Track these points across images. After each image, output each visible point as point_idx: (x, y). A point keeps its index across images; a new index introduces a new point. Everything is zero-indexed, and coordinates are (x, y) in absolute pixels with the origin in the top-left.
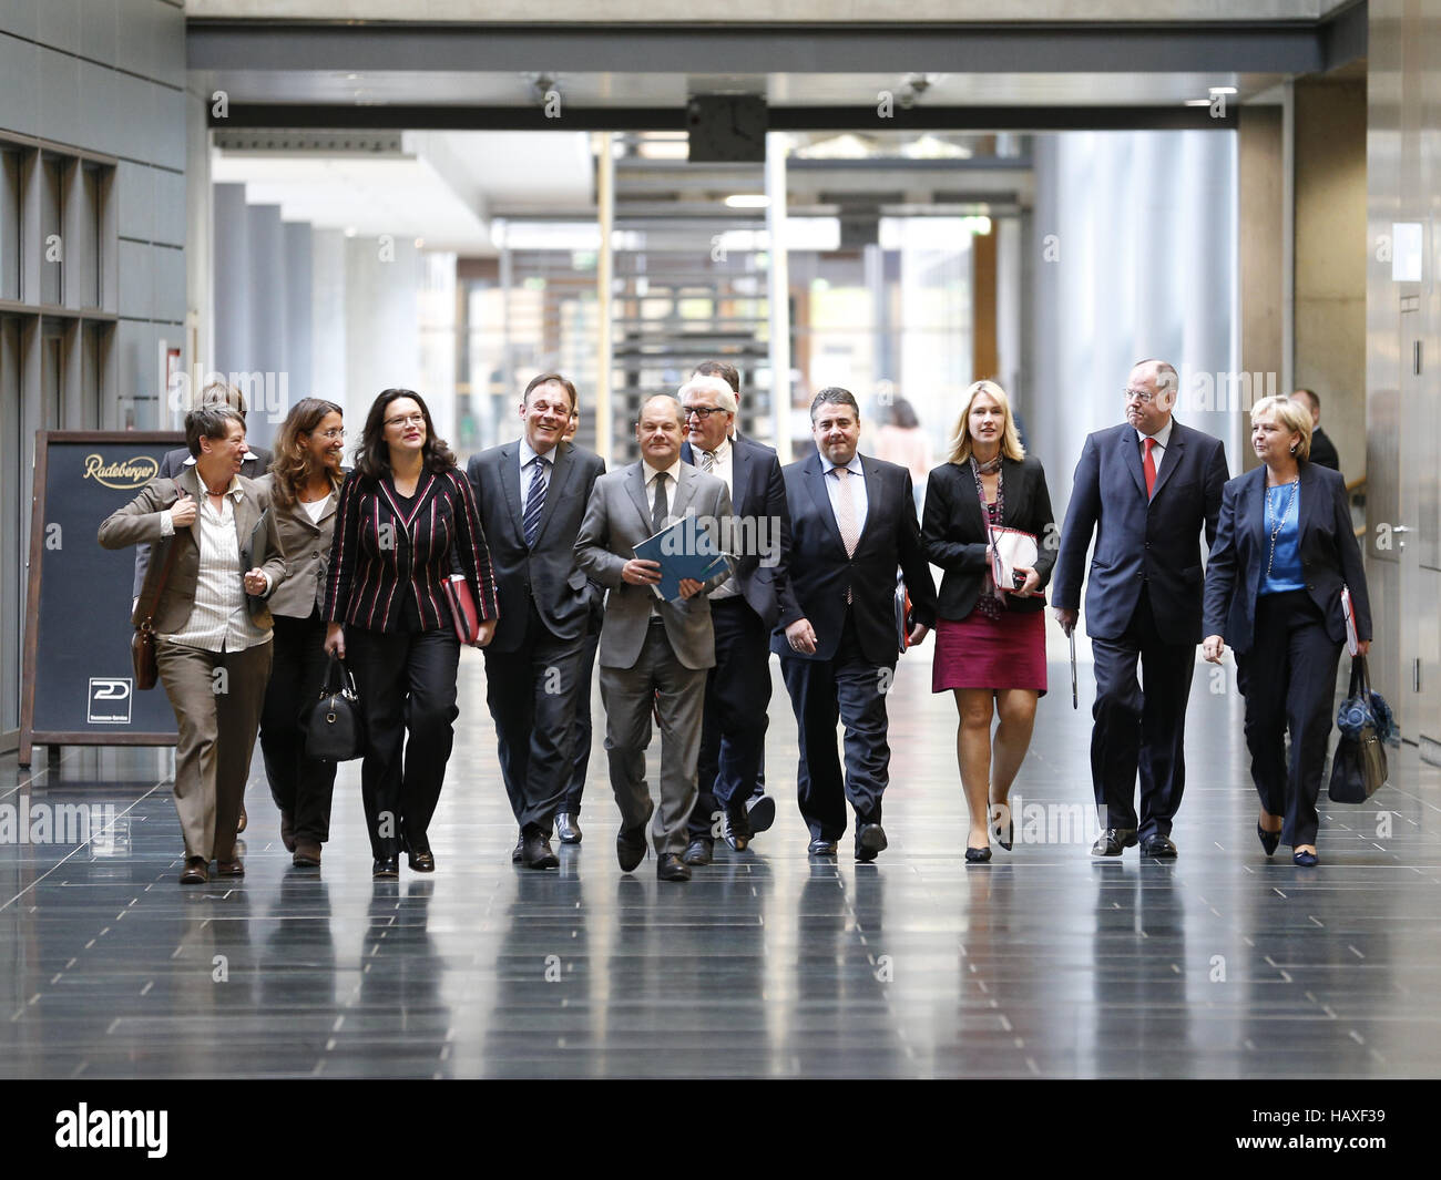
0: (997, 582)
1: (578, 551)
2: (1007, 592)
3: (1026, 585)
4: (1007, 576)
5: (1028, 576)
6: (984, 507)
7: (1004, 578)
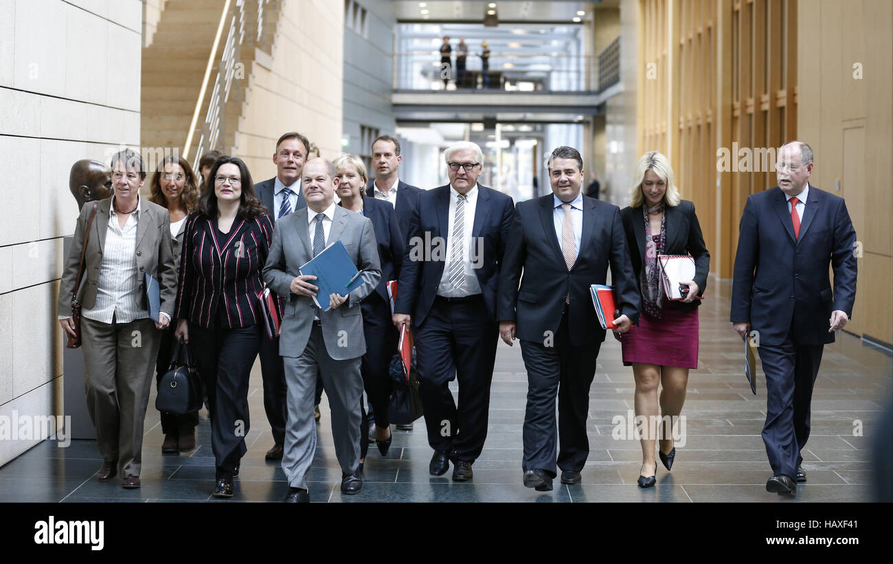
2: (677, 301)
3: (689, 294)
4: (675, 290)
5: (691, 287)
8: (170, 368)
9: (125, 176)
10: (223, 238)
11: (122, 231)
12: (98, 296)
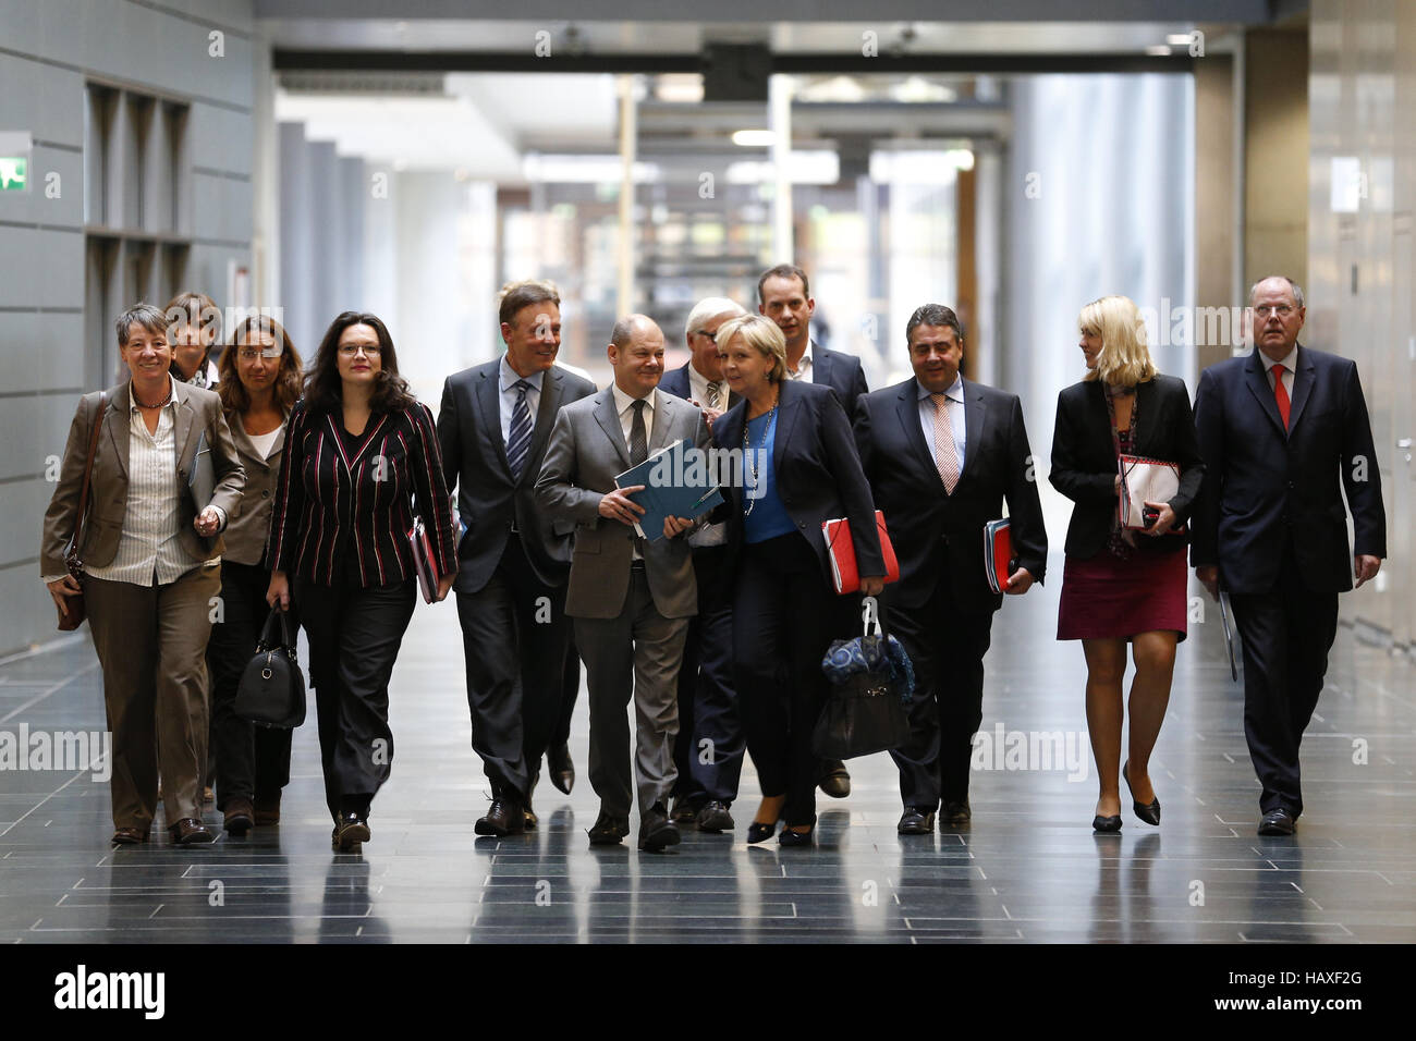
0: (1123, 519)
1: (542, 489)
2: (1136, 531)
3: (1158, 523)
4: (1136, 513)
5: (1162, 514)
6: (1115, 434)
7: (1133, 515)
8: (258, 651)
9: (149, 346)
10: (353, 443)
11: (155, 439)
12: (123, 543)
